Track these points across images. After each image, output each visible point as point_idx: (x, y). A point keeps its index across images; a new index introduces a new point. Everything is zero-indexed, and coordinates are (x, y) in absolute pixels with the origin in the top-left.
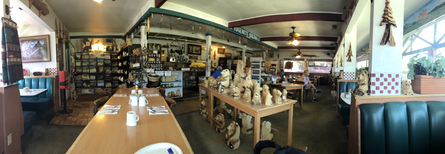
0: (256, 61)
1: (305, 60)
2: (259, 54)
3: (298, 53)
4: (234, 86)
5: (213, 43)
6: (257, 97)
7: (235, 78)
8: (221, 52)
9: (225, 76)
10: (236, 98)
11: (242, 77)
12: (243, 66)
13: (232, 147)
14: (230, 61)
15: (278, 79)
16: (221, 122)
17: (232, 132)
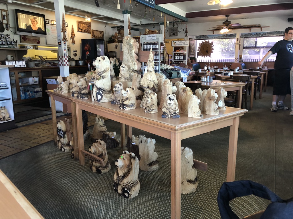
0: (151, 41)
1: (238, 36)
2: (153, 29)
3: (224, 23)
4: (121, 88)
5: (68, 9)
6: (172, 102)
7: (121, 72)
8: (84, 29)
9: (103, 70)
10: (128, 108)
11: (134, 71)
12: (134, 47)
13: (126, 195)
14: (102, 46)
15: (190, 75)
16: (101, 156)
17: (126, 170)
